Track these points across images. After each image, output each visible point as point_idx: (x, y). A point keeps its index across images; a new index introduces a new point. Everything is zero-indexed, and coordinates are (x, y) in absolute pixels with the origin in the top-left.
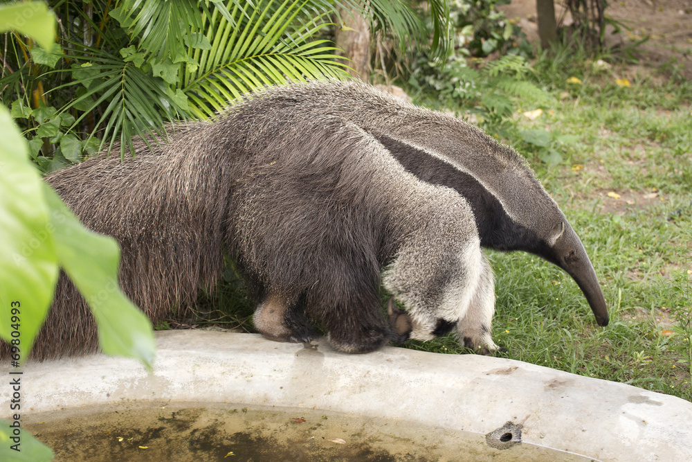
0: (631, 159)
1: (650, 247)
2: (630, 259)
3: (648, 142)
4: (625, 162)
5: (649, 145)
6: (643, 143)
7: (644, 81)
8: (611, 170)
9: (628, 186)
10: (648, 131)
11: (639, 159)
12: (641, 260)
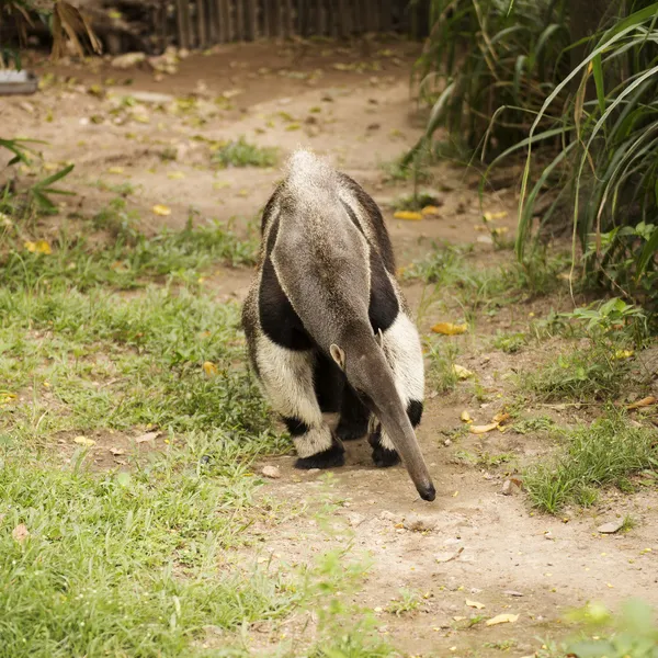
0: (93, 378)
1: (191, 523)
2: (163, 547)
3: (115, 346)
4: (86, 383)
5: (116, 352)
6: (107, 349)
7: (74, 243)
8: (66, 398)
9: (104, 423)
10: (113, 328)
11: (107, 377)
12: (180, 547)
